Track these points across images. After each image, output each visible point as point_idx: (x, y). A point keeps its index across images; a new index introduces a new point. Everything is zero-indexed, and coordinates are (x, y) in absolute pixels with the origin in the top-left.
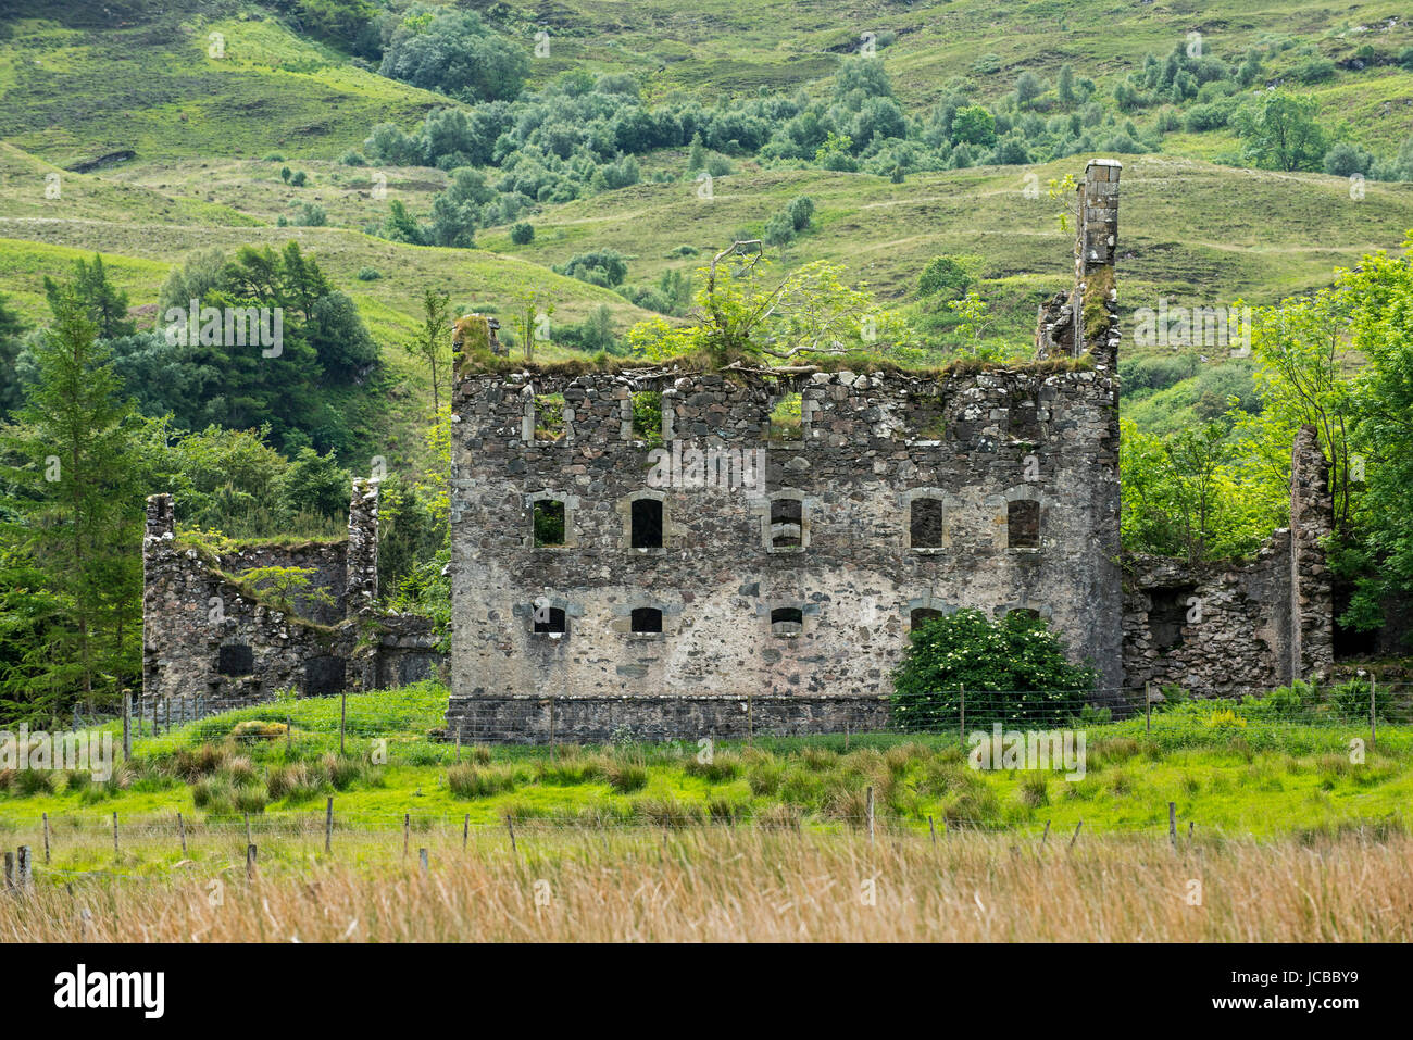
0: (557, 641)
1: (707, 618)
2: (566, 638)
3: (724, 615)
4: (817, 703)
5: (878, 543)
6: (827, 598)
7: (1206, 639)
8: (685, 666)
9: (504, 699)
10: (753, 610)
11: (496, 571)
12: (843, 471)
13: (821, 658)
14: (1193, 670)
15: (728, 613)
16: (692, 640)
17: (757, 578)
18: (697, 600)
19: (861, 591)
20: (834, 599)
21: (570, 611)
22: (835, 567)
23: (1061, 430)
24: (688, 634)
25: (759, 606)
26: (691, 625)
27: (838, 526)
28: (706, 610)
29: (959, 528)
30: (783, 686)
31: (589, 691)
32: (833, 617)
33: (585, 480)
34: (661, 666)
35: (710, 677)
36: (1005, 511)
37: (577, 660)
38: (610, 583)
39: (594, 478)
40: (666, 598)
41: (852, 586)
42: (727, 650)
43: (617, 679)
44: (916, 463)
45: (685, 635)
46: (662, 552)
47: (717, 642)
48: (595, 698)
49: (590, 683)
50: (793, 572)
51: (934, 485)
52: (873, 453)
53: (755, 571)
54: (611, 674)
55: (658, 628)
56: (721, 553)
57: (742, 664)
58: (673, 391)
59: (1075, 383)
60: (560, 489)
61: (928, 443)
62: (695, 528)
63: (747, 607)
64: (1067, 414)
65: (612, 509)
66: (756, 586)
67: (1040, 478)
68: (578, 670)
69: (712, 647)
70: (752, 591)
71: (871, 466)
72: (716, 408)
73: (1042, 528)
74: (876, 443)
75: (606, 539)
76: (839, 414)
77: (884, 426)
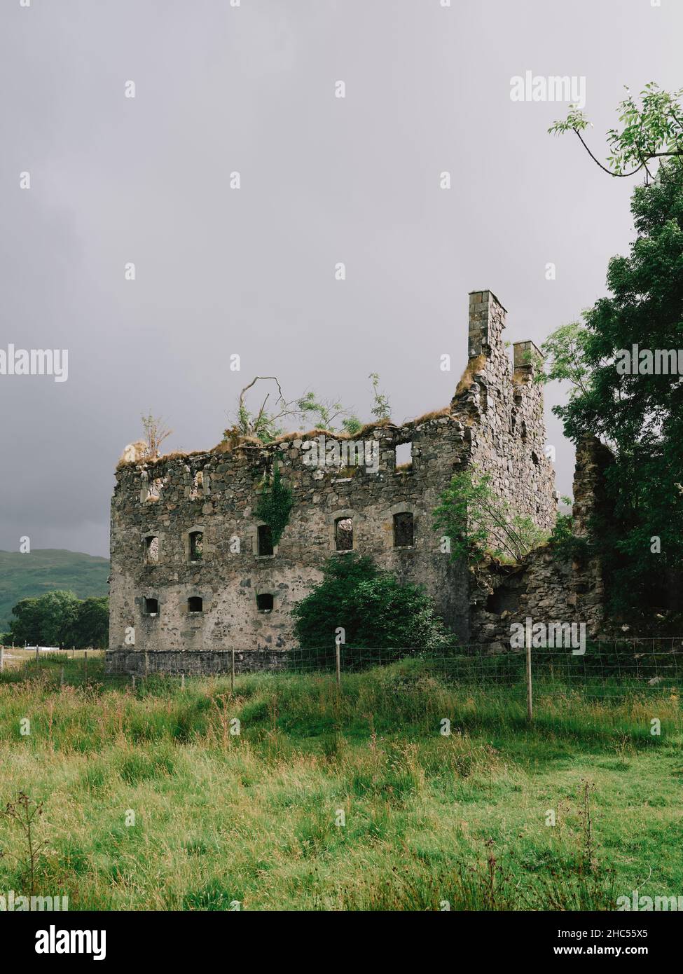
0: (154, 618)
1: (224, 602)
2: (158, 616)
3: (233, 600)
4: (280, 655)
5: (315, 548)
6: (287, 587)
8: (213, 632)
9: (130, 652)
10: (247, 596)
12: (296, 503)
13: (283, 625)
15: (235, 598)
16: (217, 616)
17: (250, 576)
18: (219, 592)
19: (305, 581)
20: (291, 588)
21: (160, 600)
22: (291, 566)
23: (427, 461)
24: (215, 612)
25: (250, 593)
26: (216, 607)
27: (293, 540)
28: (224, 597)
29: (363, 535)
30: (263, 644)
31: (167, 647)
32: (290, 599)
33: (167, 523)
34: (201, 632)
35: (226, 638)
36: (391, 521)
37: (162, 629)
38: (178, 583)
39: (172, 521)
40: (205, 591)
41: (301, 578)
42: (234, 621)
43: (180, 640)
44: (338, 494)
45: (213, 612)
46: (203, 563)
47: (229, 617)
48: (169, 652)
49: (168, 642)
50: (268, 571)
51: (348, 508)
52: (313, 490)
53: (248, 571)
54: (178, 637)
55: (200, 609)
56: (232, 562)
57: (241, 630)
58: (209, 465)
59: (436, 427)
60: (156, 529)
61: (345, 480)
62: (219, 547)
63: (245, 594)
64: (431, 449)
65: (180, 539)
66: (249, 581)
67: (414, 496)
68: (164, 635)
69: (227, 619)
70: (248, 584)
71: (312, 499)
72: (230, 472)
73: (415, 531)
74: (314, 484)
75: (177, 557)
76: (293, 467)
77: (319, 472)
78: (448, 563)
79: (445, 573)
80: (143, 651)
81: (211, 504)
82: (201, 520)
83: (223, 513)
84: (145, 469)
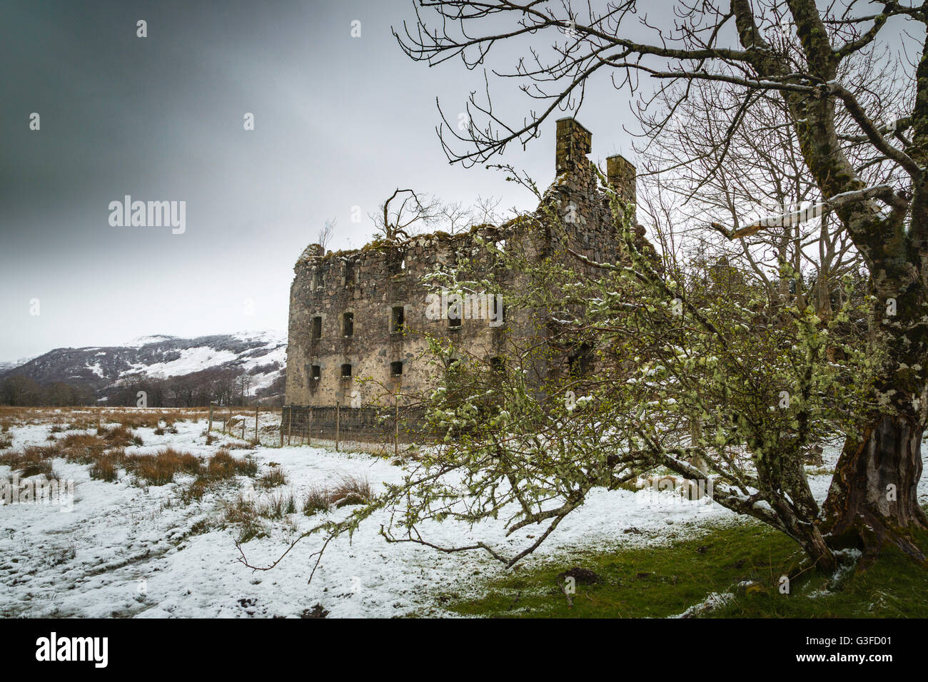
0: (317, 381)
1: (367, 368)
2: (320, 379)
3: (373, 366)
5: (434, 325)
6: (412, 356)
9: (299, 408)
10: (384, 363)
11: (300, 350)
13: (409, 387)
15: (375, 365)
16: (361, 379)
17: (385, 347)
18: (364, 360)
19: (426, 351)
20: (415, 356)
21: (322, 366)
22: (416, 339)
25: (386, 361)
26: (361, 372)
27: (417, 318)
28: (367, 364)
30: (394, 402)
31: (326, 404)
32: (414, 365)
33: (328, 306)
34: (350, 392)
35: (367, 397)
37: (323, 390)
38: (335, 353)
39: (332, 304)
40: (354, 359)
41: (422, 349)
42: (374, 383)
43: (335, 398)
45: (359, 377)
46: (353, 337)
47: (370, 380)
48: (327, 407)
49: (327, 400)
50: (399, 343)
53: (385, 343)
54: (333, 396)
55: (350, 374)
56: (373, 336)
57: (378, 390)
58: (359, 260)
59: (523, 226)
60: (321, 311)
62: (364, 324)
63: (381, 362)
65: (337, 318)
66: (385, 352)
68: (323, 394)
70: (384, 354)
72: (374, 266)
75: (334, 333)
76: (419, 261)
77: (437, 264)
80: (309, 407)
81: (359, 291)
82: (353, 303)
83: (368, 298)
84: (315, 264)
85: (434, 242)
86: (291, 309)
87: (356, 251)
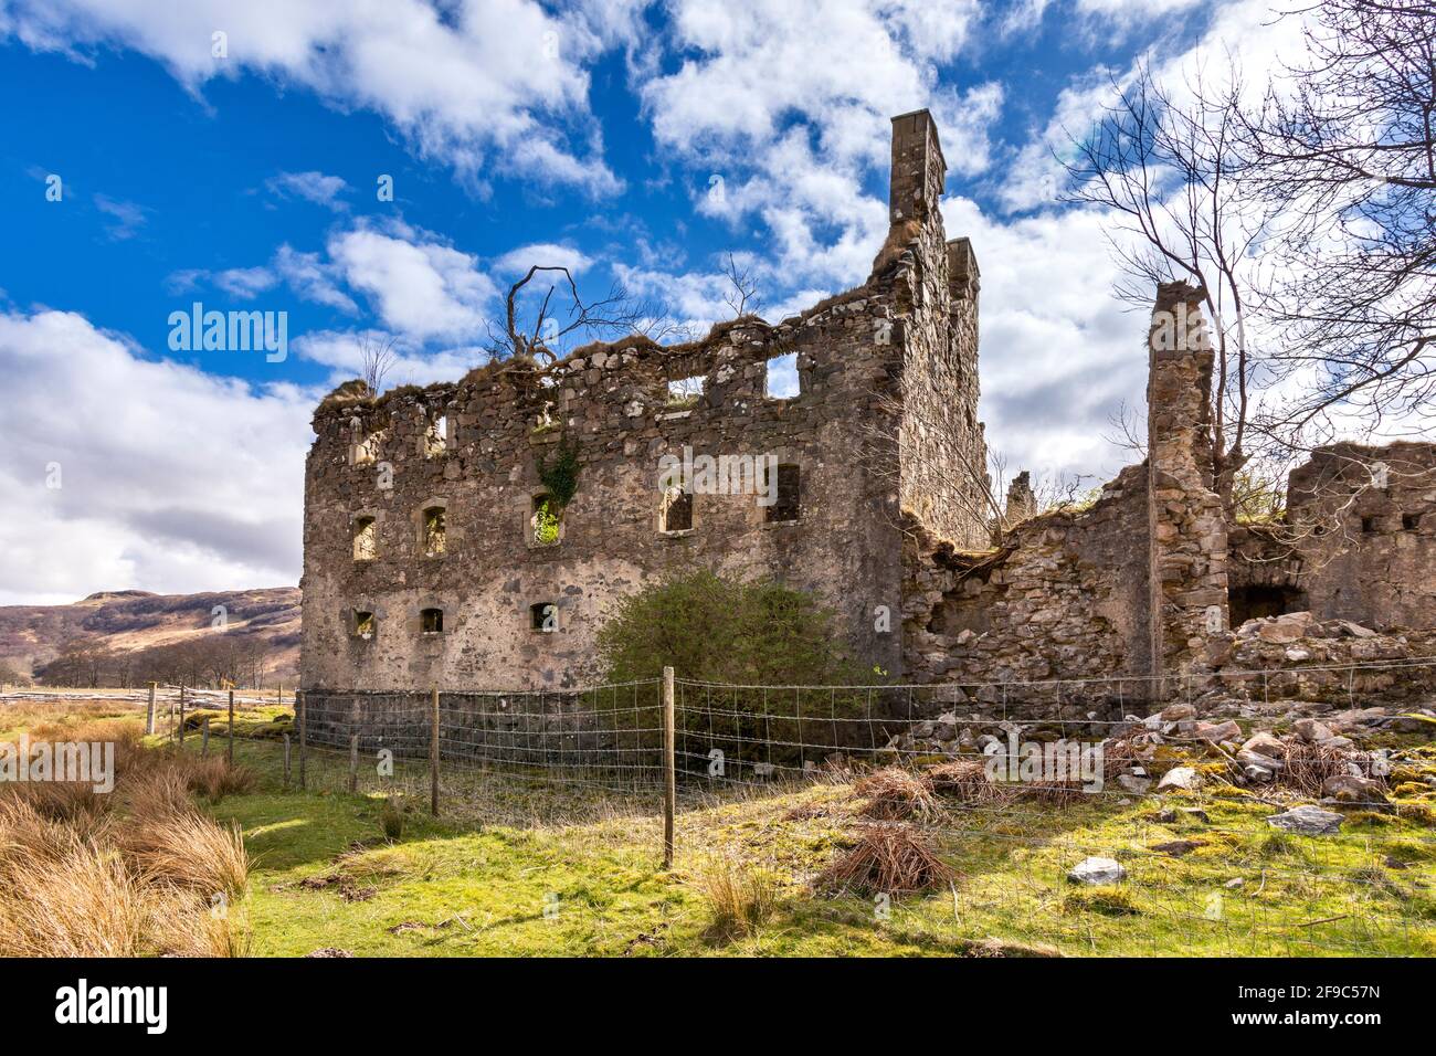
0: (368, 641)
1: (477, 616)
2: (377, 638)
3: (491, 613)
4: (567, 700)
5: (627, 529)
6: (579, 591)
7: (1019, 619)
8: (459, 663)
9: (331, 694)
10: (515, 606)
11: (330, 581)
12: (596, 457)
13: (573, 653)
14: (1002, 662)
15: (494, 610)
16: (465, 638)
17: (519, 574)
18: (470, 600)
19: (610, 582)
20: (586, 592)
21: (378, 613)
22: (587, 558)
24: (461, 632)
25: (520, 602)
26: (464, 624)
27: (590, 515)
28: (477, 608)
29: (710, 505)
30: (539, 681)
31: (389, 685)
32: (585, 611)
33: (389, 495)
34: (441, 663)
35: (479, 673)
37: (381, 658)
38: (404, 588)
39: (397, 492)
40: (448, 599)
41: (603, 577)
42: (494, 646)
43: (408, 675)
44: (667, 439)
45: (460, 633)
46: (445, 555)
47: (484, 639)
48: (390, 693)
49: (390, 679)
50: (550, 565)
52: (625, 433)
53: (516, 567)
54: (404, 671)
55: (439, 628)
56: (490, 552)
57: (504, 660)
58: (455, 402)
59: (843, 317)
60: (372, 505)
61: (678, 415)
62: (470, 530)
63: (510, 604)
64: (833, 357)
65: (408, 519)
66: (517, 582)
67: (801, 437)
68: (383, 668)
69: (482, 644)
70: (516, 587)
71: (622, 448)
72: (489, 411)
73: (802, 496)
74: (627, 424)
75: (403, 548)
76: (591, 398)
77: (635, 404)
78: (862, 548)
79: (858, 564)
80: (352, 691)
81: (457, 466)
82: (443, 489)
83: (478, 476)
84: (357, 414)
85: (626, 358)
86: (307, 503)
87: (448, 386)
